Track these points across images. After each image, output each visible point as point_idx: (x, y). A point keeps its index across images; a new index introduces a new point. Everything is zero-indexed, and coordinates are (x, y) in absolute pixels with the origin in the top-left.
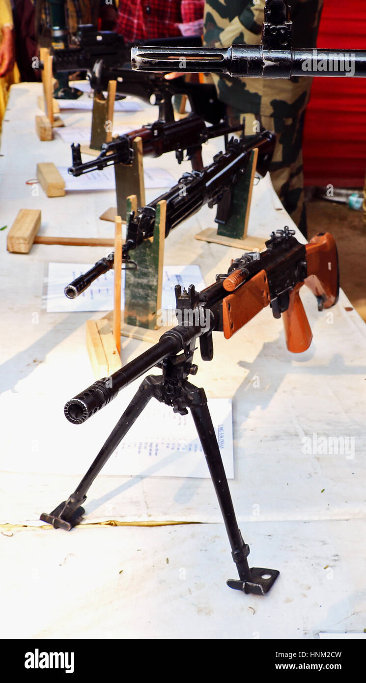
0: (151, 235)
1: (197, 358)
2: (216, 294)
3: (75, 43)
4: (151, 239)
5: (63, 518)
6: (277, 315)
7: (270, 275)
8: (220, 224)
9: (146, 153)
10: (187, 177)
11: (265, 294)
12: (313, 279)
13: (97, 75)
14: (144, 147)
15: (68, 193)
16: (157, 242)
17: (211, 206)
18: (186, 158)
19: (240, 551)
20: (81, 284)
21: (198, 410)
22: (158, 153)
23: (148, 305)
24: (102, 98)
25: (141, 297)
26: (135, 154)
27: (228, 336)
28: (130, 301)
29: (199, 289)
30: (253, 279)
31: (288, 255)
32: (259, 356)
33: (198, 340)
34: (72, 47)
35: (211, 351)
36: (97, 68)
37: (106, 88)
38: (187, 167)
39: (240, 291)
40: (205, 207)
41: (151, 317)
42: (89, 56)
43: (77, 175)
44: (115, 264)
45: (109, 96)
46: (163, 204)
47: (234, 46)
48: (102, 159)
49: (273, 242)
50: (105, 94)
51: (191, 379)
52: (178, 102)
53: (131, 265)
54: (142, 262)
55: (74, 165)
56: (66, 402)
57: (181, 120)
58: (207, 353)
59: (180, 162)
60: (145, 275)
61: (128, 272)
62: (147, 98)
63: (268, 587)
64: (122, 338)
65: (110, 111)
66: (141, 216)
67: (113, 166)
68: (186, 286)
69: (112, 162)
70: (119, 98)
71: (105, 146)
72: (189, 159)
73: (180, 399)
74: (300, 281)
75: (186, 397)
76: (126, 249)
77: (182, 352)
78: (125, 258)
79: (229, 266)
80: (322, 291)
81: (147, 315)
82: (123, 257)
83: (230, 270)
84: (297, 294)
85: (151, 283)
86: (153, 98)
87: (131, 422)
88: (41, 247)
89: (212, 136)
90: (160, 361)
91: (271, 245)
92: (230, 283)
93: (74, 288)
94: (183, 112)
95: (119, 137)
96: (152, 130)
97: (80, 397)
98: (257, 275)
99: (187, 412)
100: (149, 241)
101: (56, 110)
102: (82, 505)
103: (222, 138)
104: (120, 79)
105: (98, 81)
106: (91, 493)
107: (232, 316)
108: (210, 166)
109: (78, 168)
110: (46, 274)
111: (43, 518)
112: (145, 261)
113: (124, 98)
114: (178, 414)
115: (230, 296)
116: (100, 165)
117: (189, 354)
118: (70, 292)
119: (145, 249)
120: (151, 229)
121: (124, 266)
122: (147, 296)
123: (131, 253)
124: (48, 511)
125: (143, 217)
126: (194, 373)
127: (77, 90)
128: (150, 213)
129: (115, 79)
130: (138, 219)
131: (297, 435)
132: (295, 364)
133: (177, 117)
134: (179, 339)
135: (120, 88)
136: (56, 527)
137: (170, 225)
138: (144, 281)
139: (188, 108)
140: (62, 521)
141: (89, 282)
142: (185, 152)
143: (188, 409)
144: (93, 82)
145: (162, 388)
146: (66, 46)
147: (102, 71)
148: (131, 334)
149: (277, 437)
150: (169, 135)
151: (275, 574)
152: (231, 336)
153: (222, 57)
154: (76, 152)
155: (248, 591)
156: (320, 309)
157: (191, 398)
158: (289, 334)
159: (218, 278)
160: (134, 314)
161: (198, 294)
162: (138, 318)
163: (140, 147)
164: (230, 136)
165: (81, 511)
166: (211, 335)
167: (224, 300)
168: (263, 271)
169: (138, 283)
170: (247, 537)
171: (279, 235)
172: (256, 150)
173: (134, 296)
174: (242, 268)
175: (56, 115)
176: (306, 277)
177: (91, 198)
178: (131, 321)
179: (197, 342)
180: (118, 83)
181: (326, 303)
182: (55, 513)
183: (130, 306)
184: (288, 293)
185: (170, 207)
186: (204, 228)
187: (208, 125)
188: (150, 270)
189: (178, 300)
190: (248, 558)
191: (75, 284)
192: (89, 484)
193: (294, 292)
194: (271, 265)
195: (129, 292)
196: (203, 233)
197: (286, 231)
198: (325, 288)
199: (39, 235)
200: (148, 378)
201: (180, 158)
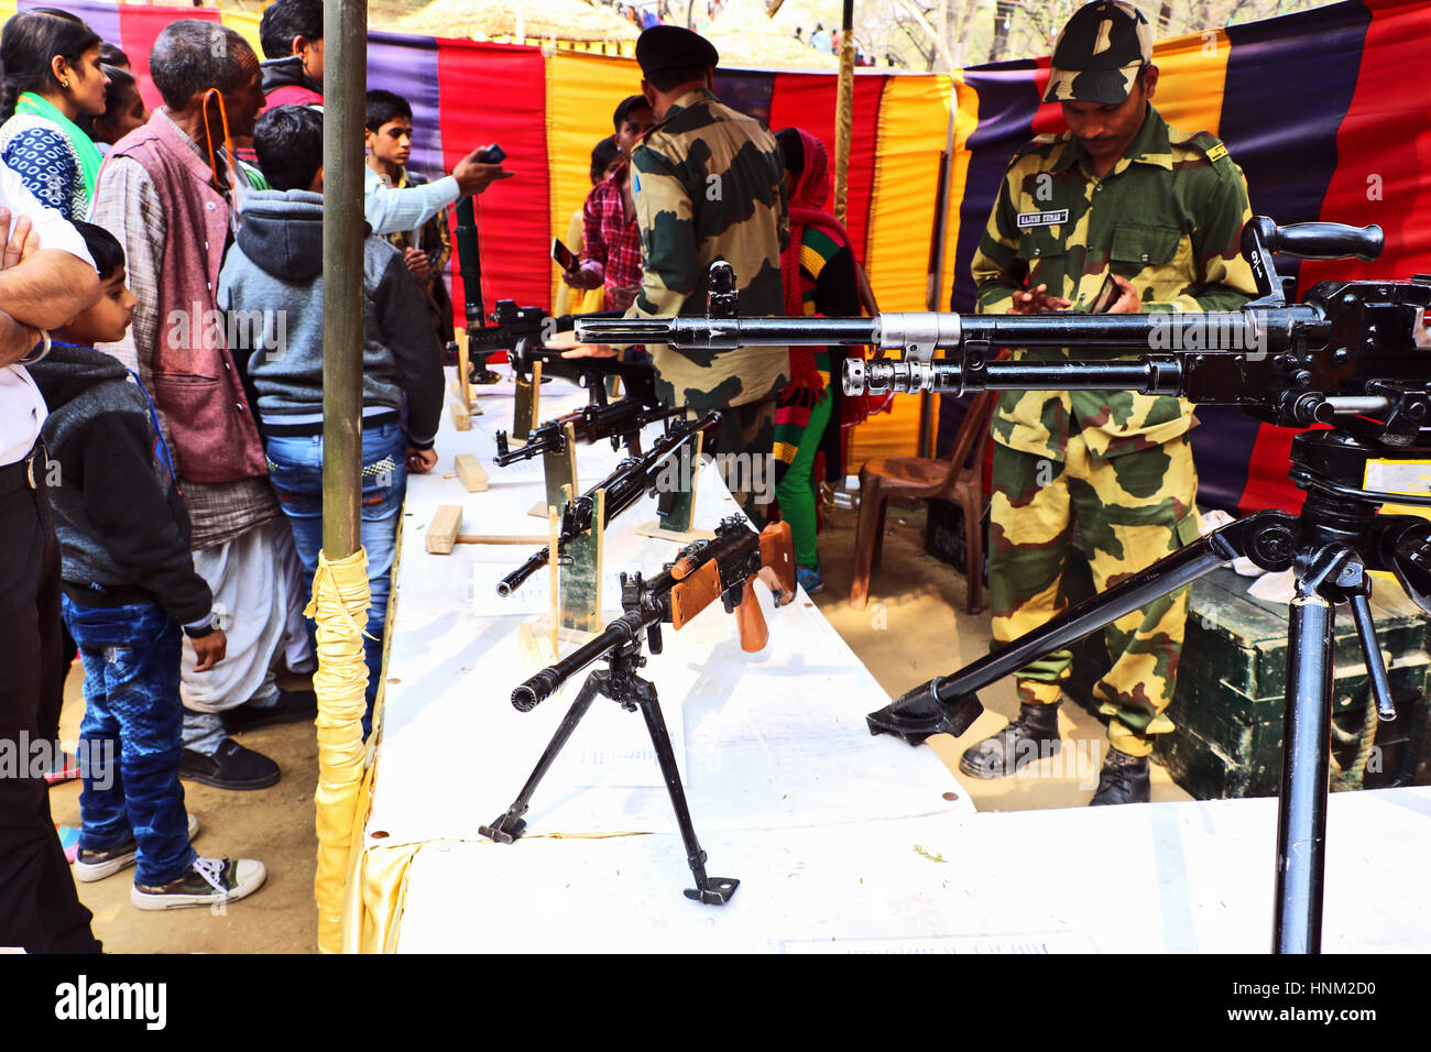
0: (588, 528)
1: (645, 650)
2: (665, 582)
3: (492, 319)
4: (589, 532)
5: (503, 830)
6: (729, 610)
7: (722, 564)
8: (662, 515)
9: (578, 439)
10: (626, 464)
11: (716, 584)
12: (767, 571)
13: (520, 355)
14: (576, 433)
15: (490, 487)
16: (595, 535)
17: (652, 496)
18: (622, 445)
19: (697, 858)
20: (515, 580)
21: (648, 705)
22: (592, 440)
23: (586, 604)
24: (525, 381)
25: (579, 597)
26: (567, 441)
27: (677, 628)
28: (567, 602)
29: (646, 578)
30: (702, 568)
31: (740, 543)
32: (711, 658)
33: (645, 632)
34: (488, 324)
35: (660, 644)
36: (520, 347)
37: (530, 370)
38: (623, 453)
39: (689, 581)
40: (646, 497)
41: (590, 618)
42: (509, 335)
43: (503, 465)
44: (550, 560)
45: (533, 378)
46: (601, 493)
47: (679, 317)
48: (530, 447)
49: (723, 530)
50: (529, 377)
51: (640, 672)
52: (611, 382)
53: (566, 561)
54: (579, 557)
55: (500, 454)
56: (513, 690)
57: (615, 403)
58: (656, 646)
59: (616, 451)
60: (583, 571)
61: (563, 568)
62: (576, 381)
63: (728, 896)
64: (560, 642)
65: (535, 396)
66: (577, 506)
67: (542, 455)
68: (631, 574)
69: (541, 450)
70: (545, 381)
71: (533, 433)
72: (626, 446)
73: (629, 695)
74: (754, 571)
75: (635, 691)
76: (563, 541)
77: (630, 642)
78: (561, 551)
79: (676, 554)
80: (778, 585)
81: (586, 616)
82: (559, 552)
83: (677, 559)
84: (751, 586)
85: (589, 581)
86: (583, 380)
87: (576, 722)
88: (463, 546)
89: (650, 421)
90: (606, 653)
91: (721, 533)
92: (679, 571)
93: (508, 585)
94: (616, 395)
95: (548, 423)
96: (585, 414)
97: (527, 684)
98: (707, 564)
99: (636, 709)
100: (586, 534)
101: (472, 396)
102: (523, 817)
103: (661, 423)
104: (546, 360)
105: (521, 363)
106: (533, 801)
107: (682, 606)
108: (651, 451)
109: (505, 458)
110: (471, 576)
111: (482, 831)
112: (582, 556)
113: (549, 380)
114: (627, 711)
115: (679, 584)
116: (529, 454)
117: (637, 644)
118: (502, 589)
119: (582, 542)
120: (588, 521)
121: (559, 561)
122: (584, 596)
123: (567, 547)
124: (487, 825)
125: (580, 506)
126: (642, 665)
127: (495, 374)
128: (587, 502)
129: (541, 360)
130: (574, 509)
131: (754, 740)
132: (750, 665)
133: (610, 401)
134: (626, 630)
135: (546, 369)
136: (496, 841)
137: (609, 516)
138: (582, 578)
139: (622, 390)
140: (503, 833)
141: (523, 578)
142: (621, 438)
143: (638, 705)
144: (516, 365)
145: (609, 683)
146: (482, 324)
147: (526, 350)
148: (568, 638)
149: (732, 743)
150: (602, 420)
151: (735, 884)
152: (681, 627)
153: (668, 328)
154: (502, 440)
155: (707, 900)
156: (776, 606)
157: (640, 693)
158: (743, 632)
159: (665, 567)
160: (571, 615)
161: (645, 583)
162: (576, 620)
163: (572, 433)
164: (671, 420)
165: (522, 824)
166: (659, 627)
167: (673, 588)
168: (713, 559)
169: (576, 581)
170: (703, 843)
171: (729, 522)
172: (701, 433)
173: (571, 596)
174: (691, 556)
175: (472, 402)
176: (761, 568)
177: (516, 492)
178: (568, 624)
179: (644, 633)
180: (544, 363)
181: (783, 599)
182: (495, 825)
183: (568, 606)
184: (741, 585)
185: (608, 496)
186: (645, 521)
187: (646, 408)
188: (588, 566)
189: (624, 589)
190: (706, 865)
191: (507, 580)
192: (532, 791)
193: (747, 585)
194: (721, 554)
195: (565, 591)
196: (643, 527)
197: (736, 517)
198: (781, 581)
199: (461, 534)
200: (594, 673)
201: (616, 446)
